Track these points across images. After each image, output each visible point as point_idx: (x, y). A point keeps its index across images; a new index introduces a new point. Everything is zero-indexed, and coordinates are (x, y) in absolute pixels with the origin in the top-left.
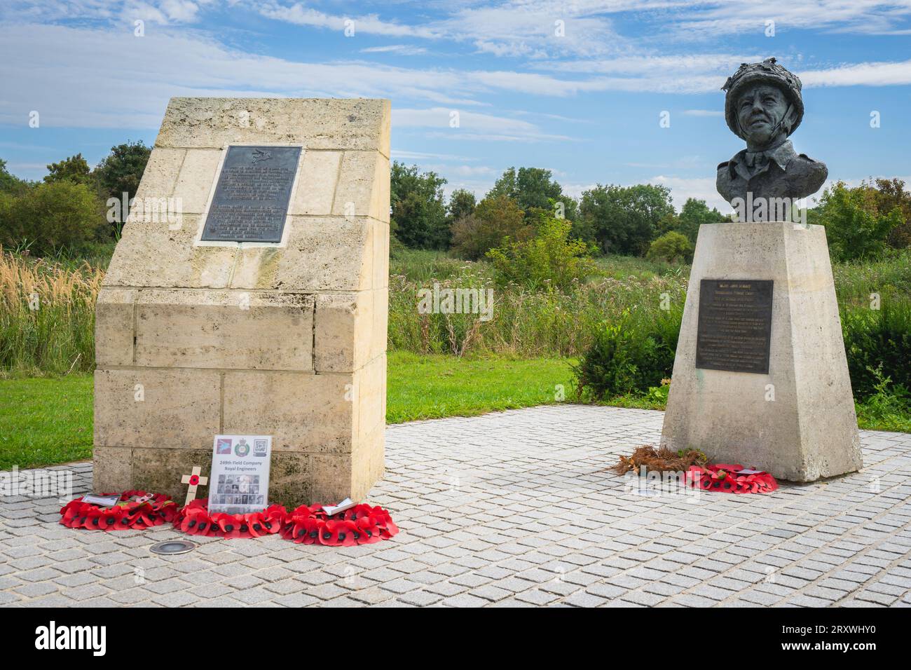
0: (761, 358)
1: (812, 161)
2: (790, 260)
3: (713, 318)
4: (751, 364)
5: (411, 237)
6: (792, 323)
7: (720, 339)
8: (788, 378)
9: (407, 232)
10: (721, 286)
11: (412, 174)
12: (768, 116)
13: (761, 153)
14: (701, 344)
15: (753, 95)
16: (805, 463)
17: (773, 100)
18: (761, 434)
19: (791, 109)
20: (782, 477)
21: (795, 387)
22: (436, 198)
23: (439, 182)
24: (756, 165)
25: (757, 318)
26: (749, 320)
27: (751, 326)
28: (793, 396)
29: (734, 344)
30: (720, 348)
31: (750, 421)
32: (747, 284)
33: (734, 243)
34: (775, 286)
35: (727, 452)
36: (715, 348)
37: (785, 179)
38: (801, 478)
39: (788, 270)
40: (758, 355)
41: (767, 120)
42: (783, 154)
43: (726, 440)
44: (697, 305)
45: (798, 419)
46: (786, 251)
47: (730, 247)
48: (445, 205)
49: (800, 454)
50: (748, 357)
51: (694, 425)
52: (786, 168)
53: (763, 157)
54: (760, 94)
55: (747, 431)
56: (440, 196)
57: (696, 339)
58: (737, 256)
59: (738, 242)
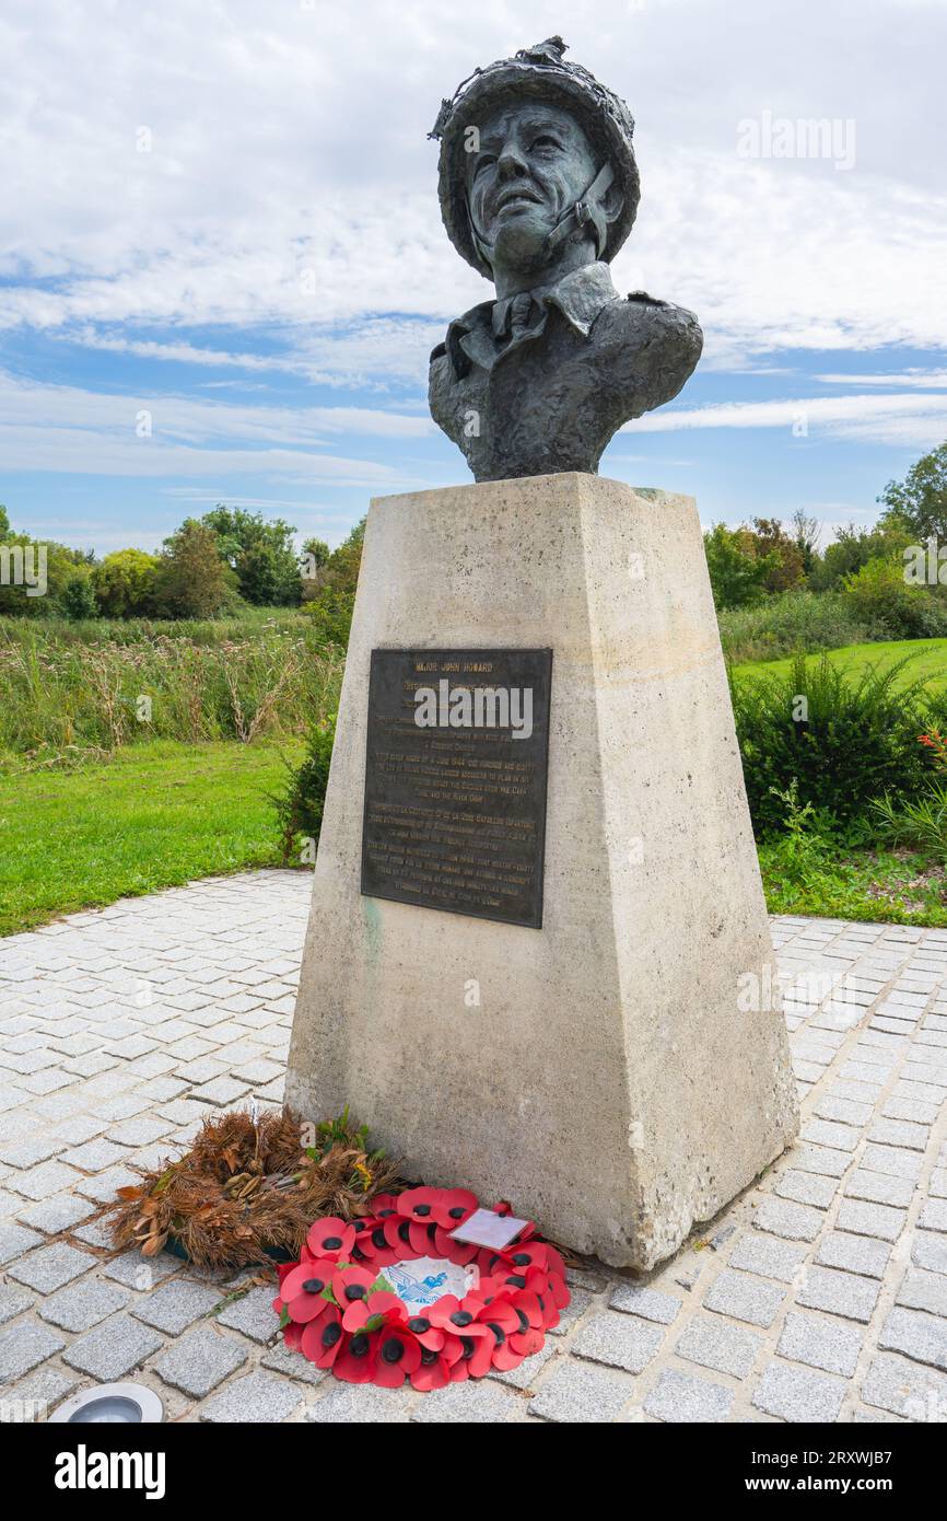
0: (521, 881)
1: (659, 304)
2: (597, 586)
3: (400, 757)
4: (495, 896)
5: (257, 592)
6: (605, 777)
7: (417, 818)
8: (595, 945)
9: (254, 587)
10: (420, 667)
11: (257, 521)
12: (539, 182)
13: (526, 295)
14: (374, 831)
15: (502, 131)
16: (647, 1210)
17: (556, 144)
18: (523, 1102)
19: (605, 177)
20: (582, 1246)
21: (615, 974)
22: (285, 549)
23: (288, 531)
24: (514, 329)
25: (509, 761)
26: (487, 764)
27: (494, 782)
28: (608, 1000)
29: (453, 835)
30: (418, 843)
31: (495, 1062)
32: (486, 660)
33: (449, 542)
34: (558, 664)
35: (438, 1143)
36: (405, 843)
37: (588, 360)
38: (636, 1261)
39: (592, 614)
40: (513, 872)
41: (539, 195)
42: (583, 290)
43: (434, 1108)
44: (363, 720)
45: (623, 1076)
46: (587, 559)
47: (442, 555)
48: (296, 556)
49: (631, 1183)
50: (488, 876)
51: (358, 1053)
52: (591, 329)
53: (533, 303)
54: (520, 128)
55: (487, 1089)
56: (290, 547)
57: (361, 813)
58: (459, 580)
59: (461, 539)
